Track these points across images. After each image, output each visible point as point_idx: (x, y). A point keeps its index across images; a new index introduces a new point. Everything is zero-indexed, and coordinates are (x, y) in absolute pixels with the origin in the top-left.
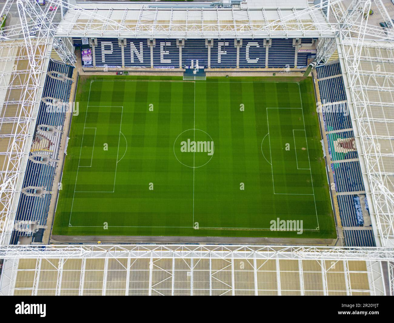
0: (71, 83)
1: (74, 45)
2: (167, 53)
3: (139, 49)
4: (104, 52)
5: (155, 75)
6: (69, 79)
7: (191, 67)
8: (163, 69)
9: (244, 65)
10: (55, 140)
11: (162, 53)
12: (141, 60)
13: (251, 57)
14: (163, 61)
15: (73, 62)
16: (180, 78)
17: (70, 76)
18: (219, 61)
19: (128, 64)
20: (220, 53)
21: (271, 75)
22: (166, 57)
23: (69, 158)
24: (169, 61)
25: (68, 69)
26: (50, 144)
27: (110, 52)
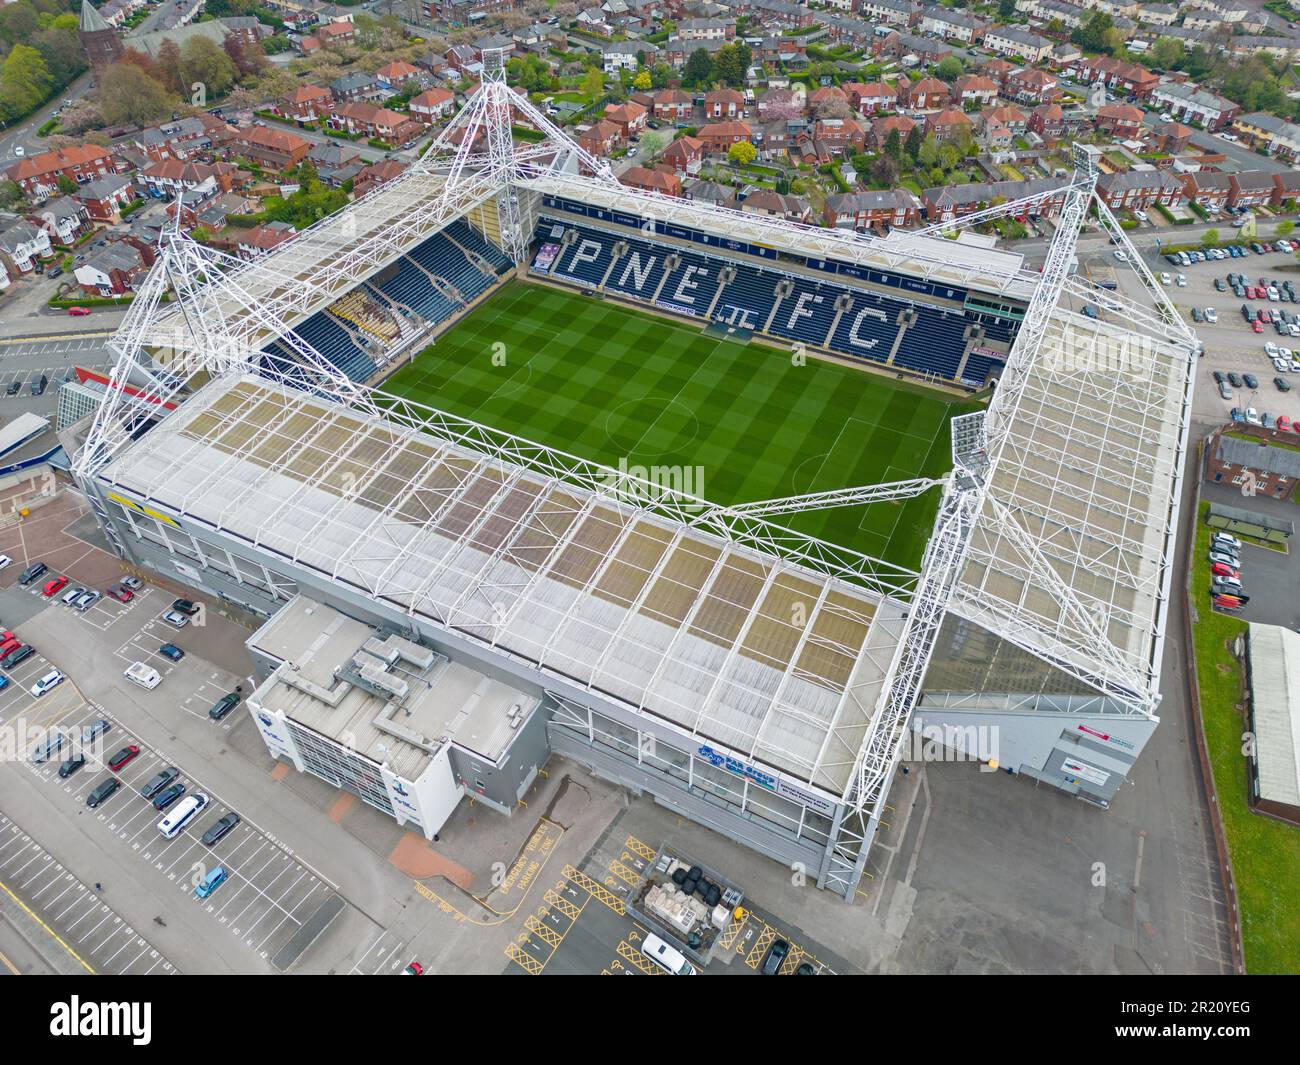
0: (493, 281)
1: (536, 234)
2: (694, 285)
3: (643, 267)
4: (580, 256)
5: (652, 313)
6: (495, 275)
7: (727, 321)
8: (673, 308)
9: (841, 343)
10: (410, 334)
11: (685, 282)
12: (639, 286)
13: (860, 335)
14: (678, 296)
15: (519, 256)
16: (698, 330)
17: (500, 272)
18: (791, 325)
19: (613, 283)
20: (799, 310)
21: (894, 376)
22: (687, 291)
23: (412, 368)
24: (690, 300)
25: (502, 262)
26: (398, 334)
27: (590, 259)
